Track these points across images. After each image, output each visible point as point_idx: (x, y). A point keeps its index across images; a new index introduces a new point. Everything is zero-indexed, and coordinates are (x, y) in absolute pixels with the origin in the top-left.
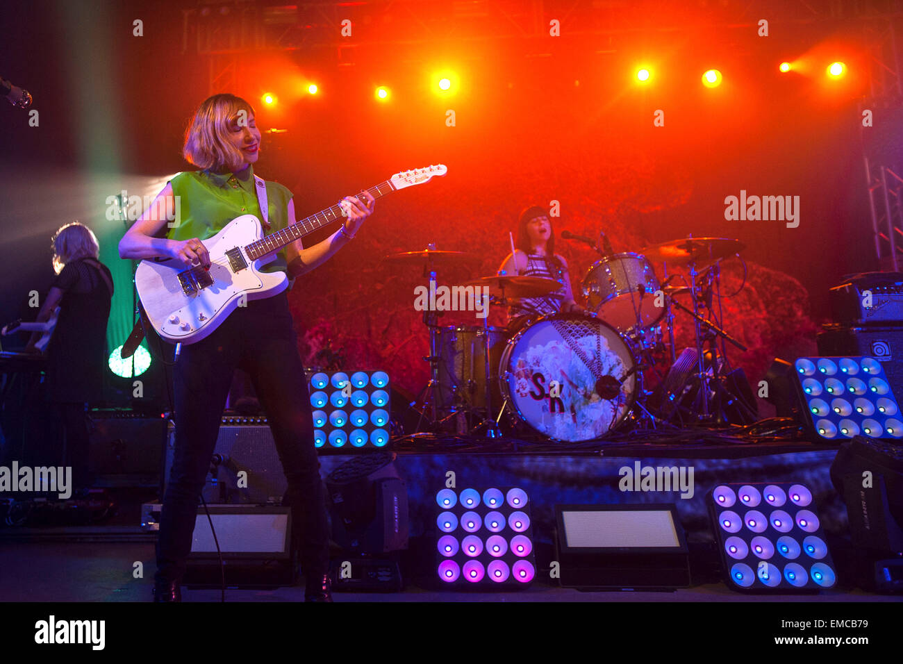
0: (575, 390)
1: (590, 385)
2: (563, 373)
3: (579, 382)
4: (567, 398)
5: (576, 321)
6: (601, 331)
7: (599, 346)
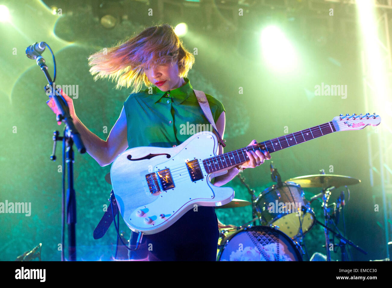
6: (279, 240)
7: (278, 251)
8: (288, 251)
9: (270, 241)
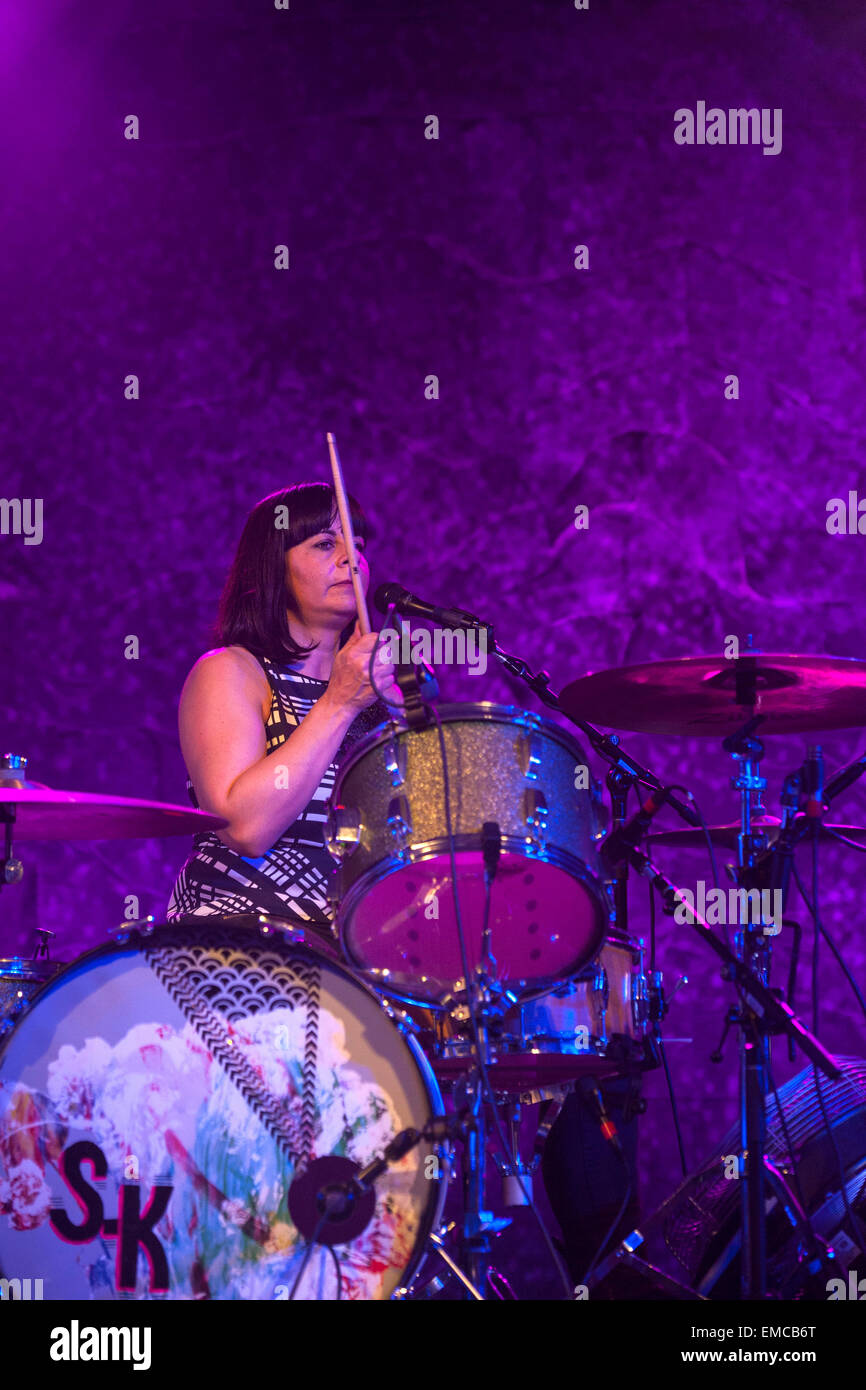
0: (212, 1209)
1: (271, 1189)
2: (173, 1142)
3: (231, 1177)
4: (182, 1234)
5: (236, 955)
6: (322, 993)
7: (311, 1047)
8: (364, 1047)
9: (268, 996)
